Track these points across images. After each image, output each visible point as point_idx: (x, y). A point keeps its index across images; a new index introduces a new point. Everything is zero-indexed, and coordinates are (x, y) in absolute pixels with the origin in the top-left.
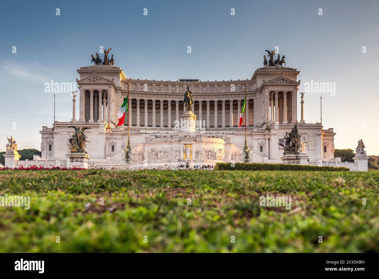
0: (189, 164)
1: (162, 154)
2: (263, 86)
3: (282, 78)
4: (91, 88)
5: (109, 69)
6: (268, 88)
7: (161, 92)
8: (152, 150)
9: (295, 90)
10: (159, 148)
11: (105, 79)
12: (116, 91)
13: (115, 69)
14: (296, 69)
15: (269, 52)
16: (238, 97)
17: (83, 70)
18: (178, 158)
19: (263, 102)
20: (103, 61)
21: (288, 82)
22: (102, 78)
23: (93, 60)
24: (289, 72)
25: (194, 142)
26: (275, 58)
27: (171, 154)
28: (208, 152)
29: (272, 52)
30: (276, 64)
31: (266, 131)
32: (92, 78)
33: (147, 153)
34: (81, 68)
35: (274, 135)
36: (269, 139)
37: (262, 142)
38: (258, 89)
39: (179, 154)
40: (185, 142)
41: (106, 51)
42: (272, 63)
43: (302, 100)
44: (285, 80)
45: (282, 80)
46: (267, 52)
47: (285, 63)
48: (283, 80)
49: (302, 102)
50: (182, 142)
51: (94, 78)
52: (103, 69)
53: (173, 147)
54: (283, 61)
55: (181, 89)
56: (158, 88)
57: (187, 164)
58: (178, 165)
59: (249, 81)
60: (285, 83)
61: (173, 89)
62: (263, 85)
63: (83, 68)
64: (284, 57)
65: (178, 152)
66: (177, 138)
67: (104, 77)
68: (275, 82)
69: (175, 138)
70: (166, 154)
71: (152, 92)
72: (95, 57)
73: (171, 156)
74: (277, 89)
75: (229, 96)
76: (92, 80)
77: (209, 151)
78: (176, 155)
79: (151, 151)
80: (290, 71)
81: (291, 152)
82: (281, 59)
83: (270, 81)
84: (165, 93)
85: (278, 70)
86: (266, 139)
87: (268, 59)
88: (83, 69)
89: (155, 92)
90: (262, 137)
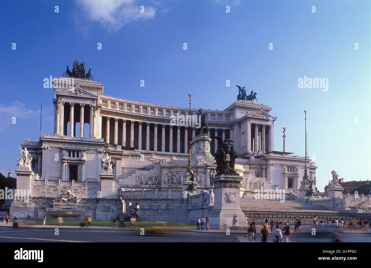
2: (245, 118)
3: (262, 113)
4: (72, 101)
5: (89, 83)
6: (250, 121)
9: (272, 125)
13: (96, 84)
14: (268, 106)
15: (239, 87)
16: (215, 126)
21: (267, 117)
24: (264, 107)
26: (248, 94)
29: (243, 88)
31: (263, 161)
33: (166, 177)
35: (272, 165)
36: (266, 169)
37: (258, 171)
38: (237, 120)
44: (265, 115)
45: (262, 114)
47: (257, 99)
48: (263, 114)
50: (209, 167)
51: (76, 90)
52: (83, 83)
53: (199, 172)
54: (254, 97)
60: (265, 117)
62: (245, 116)
65: (204, 177)
68: (256, 115)
69: (200, 162)
74: (257, 122)
76: (74, 92)
79: (169, 175)
82: (253, 95)
83: (251, 114)
86: (262, 169)
90: (259, 167)
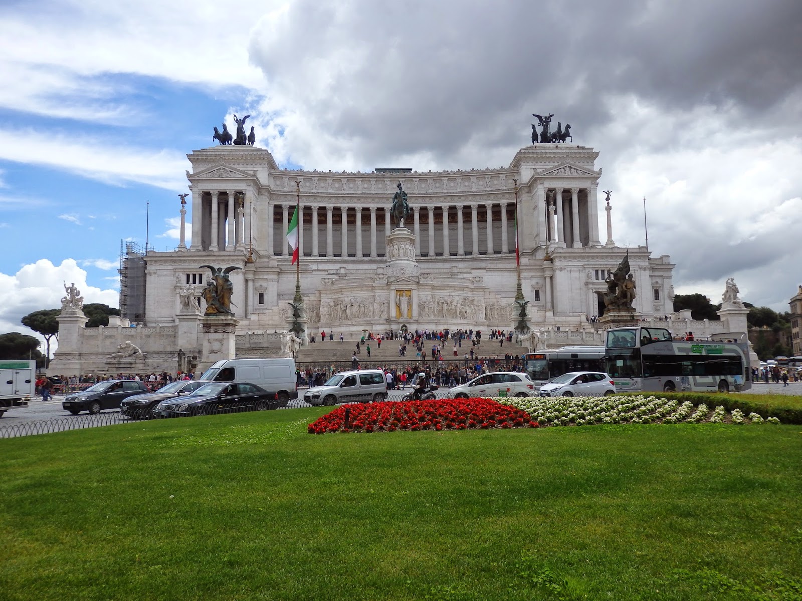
0: (406, 327)
1: (355, 308)
2: (534, 181)
3: (568, 165)
4: (214, 188)
5: (247, 153)
6: (542, 184)
7: (343, 192)
8: (334, 302)
9: (593, 187)
10: (350, 298)
11: (241, 171)
12: (259, 192)
13: (258, 153)
14: (593, 149)
15: (540, 118)
16: (486, 200)
17: (198, 155)
18: (386, 317)
19: (534, 209)
20: (234, 137)
21: (579, 172)
22: (235, 169)
23: (217, 136)
24: (580, 153)
25: (414, 287)
26: (553, 128)
27: (371, 308)
28: (440, 304)
29: (545, 118)
30: (554, 140)
31: (545, 262)
32: (215, 169)
33: (325, 309)
34: (193, 151)
35: (561, 269)
36: (551, 278)
38: (524, 184)
39: (386, 308)
40: (398, 287)
41: (240, 120)
42: (546, 138)
43: (608, 204)
44: (574, 169)
45: (568, 168)
46: (536, 118)
47: (571, 137)
48: (570, 168)
49: (609, 208)
50: (393, 287)
51: (220, 169)
52: (237, 153)
53: (376, 296)
54: (567, 134)
55: (380, 186)
56: (337, 185)
57: (402, 327)
58: (386, 329)
59: (506, 170)
60: (575, 174)
61: (366, 186)
62: (533, 177)
63: (199, 151)
64: (568, 127)
65: (386, 305)
66: (383, 278)
67: (236, 166)
68: (556, 172)
69: (380, 278)
70: (362, 309)
71: (327, 193)
72: (221, 131)
73: (371, 314)
74: (560, 185)
75: (470, 198)
76: (215, 172)
77: (443, 303)
78: (382, 312)
79: (332, 304)
80: (581, 151)
81: (621, 307)
82: (563, 130)
83: (547, 170)
84: (350, 194)
85: (560, 151)
86: (545, 278)
87: (540, 130)
88: (198, 153)
89: (333, 194)
90: (539, 274)
